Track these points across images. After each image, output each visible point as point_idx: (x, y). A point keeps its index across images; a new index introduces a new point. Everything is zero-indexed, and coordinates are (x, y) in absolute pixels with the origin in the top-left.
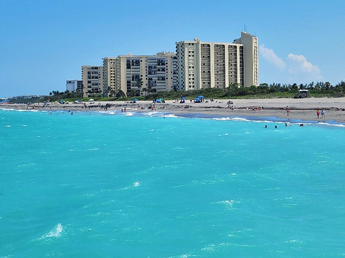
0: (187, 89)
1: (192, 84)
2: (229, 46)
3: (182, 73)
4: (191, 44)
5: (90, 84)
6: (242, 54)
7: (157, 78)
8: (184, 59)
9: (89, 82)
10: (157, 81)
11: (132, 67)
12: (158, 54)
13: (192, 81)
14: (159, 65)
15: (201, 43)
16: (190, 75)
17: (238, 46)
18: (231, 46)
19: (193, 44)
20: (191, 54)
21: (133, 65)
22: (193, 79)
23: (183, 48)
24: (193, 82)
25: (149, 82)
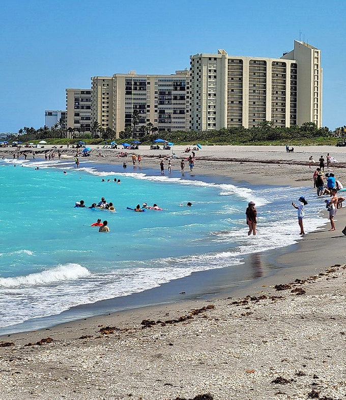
0: (204, 128)
1: (211, 122)
2: (274, 62)
3: (197, 104)
4: (213, 59)
5: (78, 117)
6: (296, 76)
7: (172, 111)
8: (201, 83)
9: (77, 115)
10: (172, 116)
11: (133, 92)
12: (178, 73)
13: (212, 116)
14: (176, 89)
15: (228, 57)
16: (209, 106)
17: (289, 63)
18: (277, 63)
19: (215, 59)
20: (212, 74)
21: (136, 89)
22: (215, 113)
23: (200, 65)
24: (214, 119)
25: (160, 117)
